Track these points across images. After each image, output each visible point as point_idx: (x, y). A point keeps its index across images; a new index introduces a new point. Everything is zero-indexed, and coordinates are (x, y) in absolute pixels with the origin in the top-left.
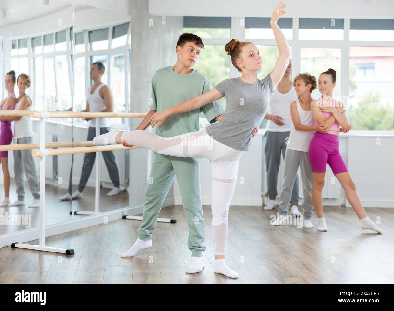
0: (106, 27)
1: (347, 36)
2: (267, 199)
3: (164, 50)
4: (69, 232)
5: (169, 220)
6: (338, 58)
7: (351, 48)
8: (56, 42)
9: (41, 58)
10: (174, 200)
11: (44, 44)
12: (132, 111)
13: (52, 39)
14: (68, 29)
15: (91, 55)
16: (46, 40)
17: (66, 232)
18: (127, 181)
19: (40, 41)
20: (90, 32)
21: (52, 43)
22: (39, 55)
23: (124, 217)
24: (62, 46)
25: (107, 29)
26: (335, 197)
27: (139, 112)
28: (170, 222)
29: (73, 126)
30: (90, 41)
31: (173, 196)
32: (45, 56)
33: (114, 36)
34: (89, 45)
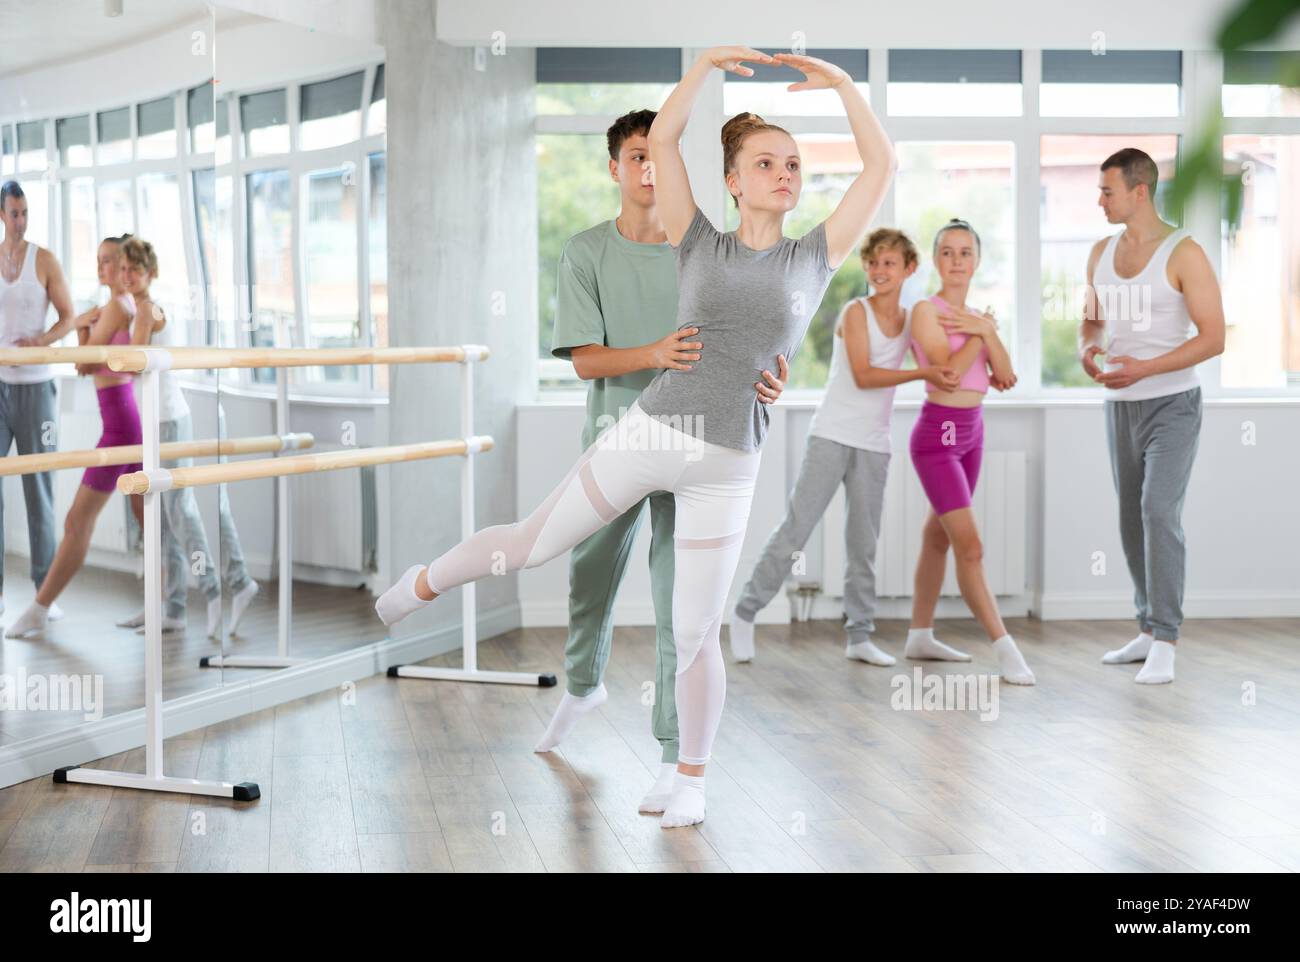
0: (278, 86)
1: (1031, 102)
2: (804, 603)
3: (483, 152)
4: (214, 725)
5: (534, 678)
6: (1005, 170)
7: (1047, 140)
8: (140, 133)
9: (89, 181)
10: (519, 611)
11: (100, 139)
12: (393, 342)
13: (128, 122)
14: (179, 92)
15: (247, 170)
16: (106, 127)
17: (208, 727)
18: (368, 556)
19: (87, 128)
20: (244, 99)
21: (125, 135)
22: (81, 172)
23: (392, 673)
24: (161, 145)
25: (279, 92)
26: (1009, 592)
27: (413, 343)
28: (536, 682)
29: (219, 392)
30: (245, 127)
31: (516, 600)
32: (101, 175)
33: (305, 113)
34: (242, 138)
